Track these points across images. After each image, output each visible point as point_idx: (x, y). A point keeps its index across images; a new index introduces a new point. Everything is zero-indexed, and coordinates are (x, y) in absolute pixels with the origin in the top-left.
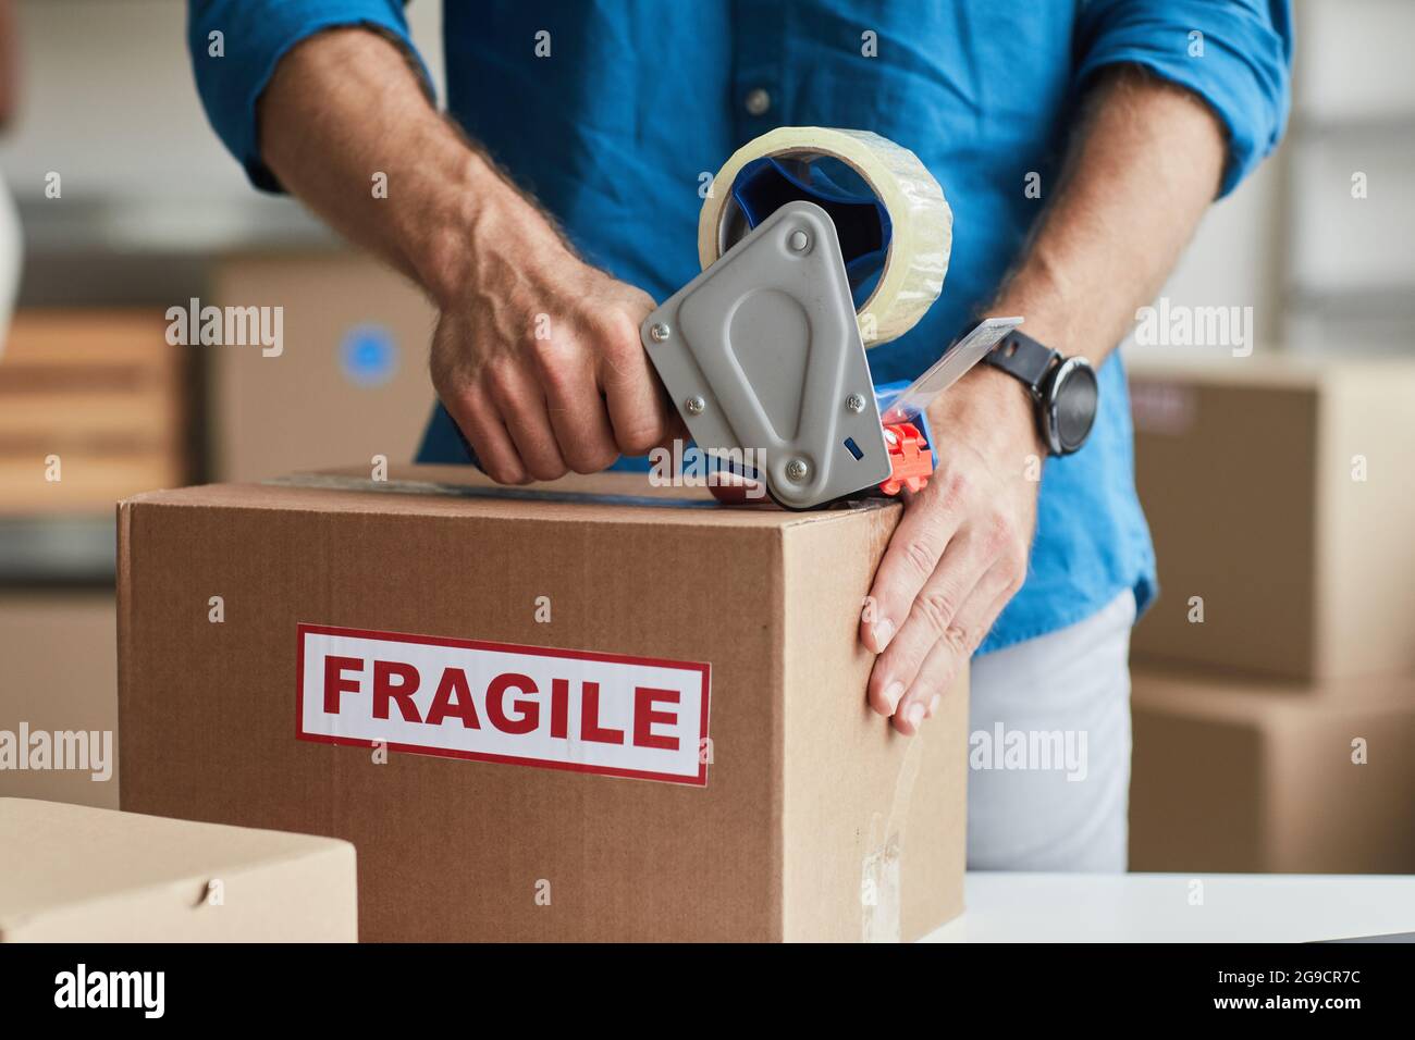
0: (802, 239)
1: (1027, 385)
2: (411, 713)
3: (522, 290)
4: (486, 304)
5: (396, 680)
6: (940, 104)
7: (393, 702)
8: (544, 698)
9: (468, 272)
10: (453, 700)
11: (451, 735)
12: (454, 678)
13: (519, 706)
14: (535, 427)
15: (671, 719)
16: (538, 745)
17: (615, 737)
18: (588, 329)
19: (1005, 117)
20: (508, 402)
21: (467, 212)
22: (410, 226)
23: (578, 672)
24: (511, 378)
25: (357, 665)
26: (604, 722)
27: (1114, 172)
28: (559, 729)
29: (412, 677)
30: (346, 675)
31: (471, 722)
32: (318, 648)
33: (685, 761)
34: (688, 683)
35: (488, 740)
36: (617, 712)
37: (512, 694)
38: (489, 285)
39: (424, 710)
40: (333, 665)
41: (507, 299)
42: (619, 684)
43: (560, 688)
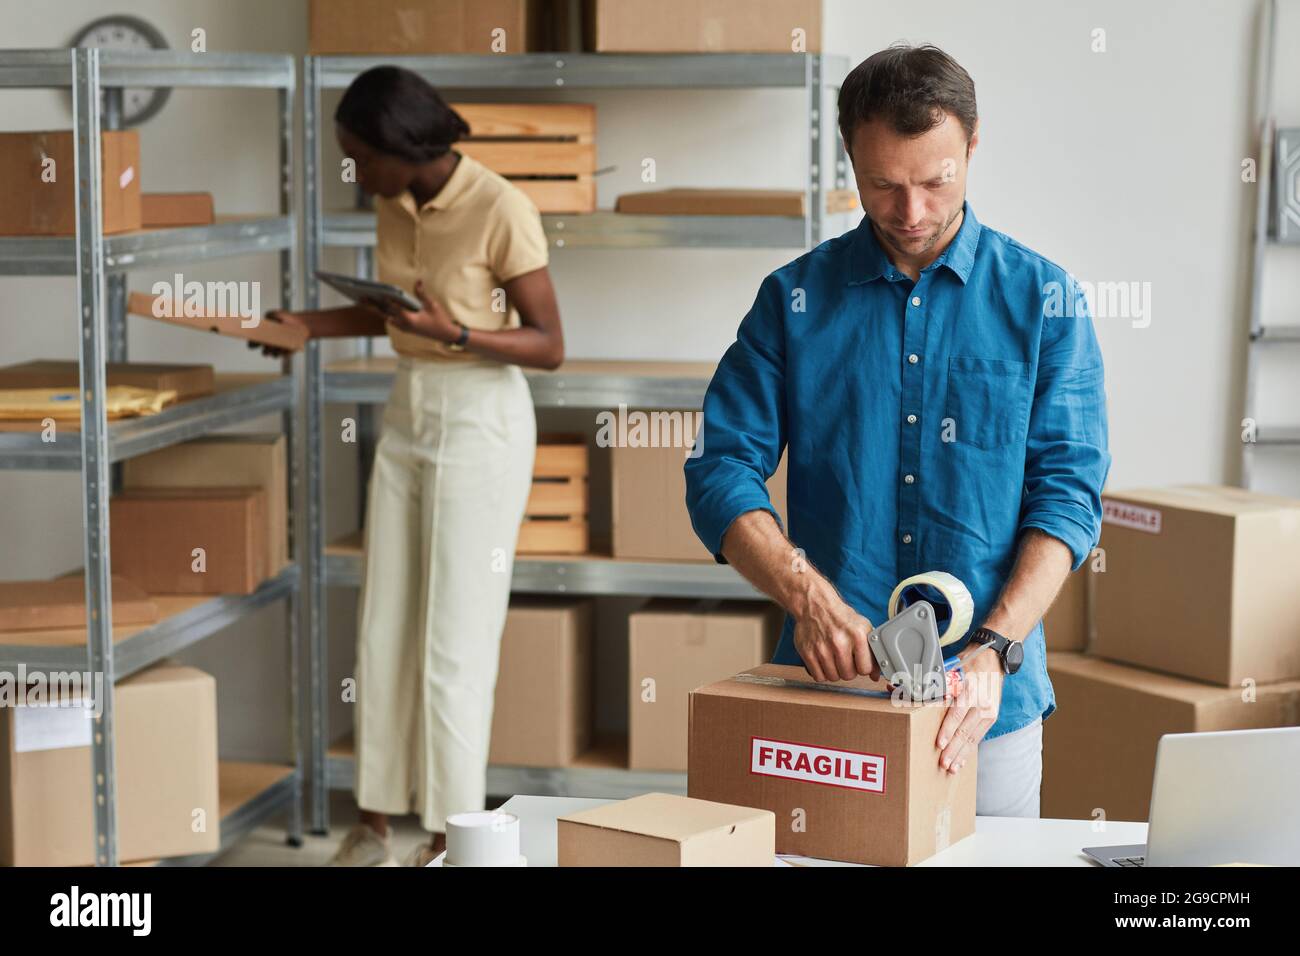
0: (923, 613)
1: (998, 652)
2: (789, 767)
3: (826, 618)
4: (814, 621)
5: (784, 756)
6: (975, 545)
7: (783, 763)
8: (833, 764)
9: (806, 609)
10: (803, 763)
11: (802, 774)
12: (803, 756)
13: (825, 766)
14: (830, 665)
15: (874, 772)
16: (831, 779)
17: (856, 777)
18: (850, 635)
19: (998, 546)
20: (822, 656)
21: (805, 586)
22: (785, 590)
23: (844, 756)
24: (823, 649)
25: (771, 750)
26: (852, 773)
27: (1031, 570)
28: (838, 774)
29: (789, 755)
30: (767, 753)
31: (809, 770)
32: (758, 744)
33: (878, 786)
34: (880, 761)
35: (814, 776)
36: (856, 770)
37: (822, 762)
38: (814, 614)
39: (793, 766)
40: (763, 750)
41: (821, 619)
42: (857, 761)
43: (838, 761)
